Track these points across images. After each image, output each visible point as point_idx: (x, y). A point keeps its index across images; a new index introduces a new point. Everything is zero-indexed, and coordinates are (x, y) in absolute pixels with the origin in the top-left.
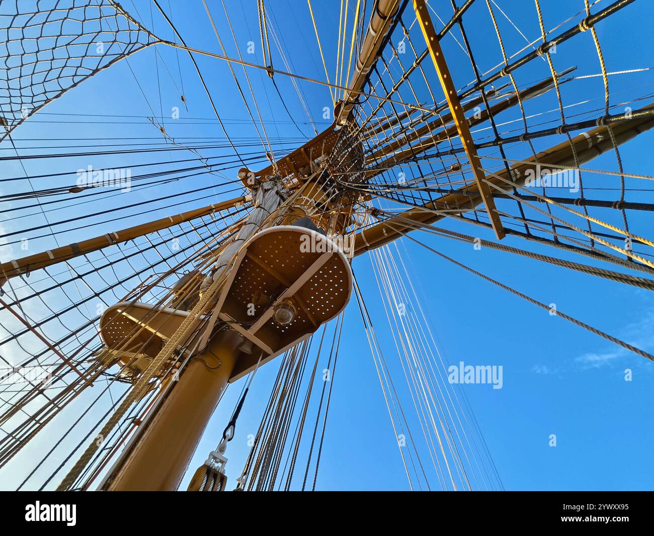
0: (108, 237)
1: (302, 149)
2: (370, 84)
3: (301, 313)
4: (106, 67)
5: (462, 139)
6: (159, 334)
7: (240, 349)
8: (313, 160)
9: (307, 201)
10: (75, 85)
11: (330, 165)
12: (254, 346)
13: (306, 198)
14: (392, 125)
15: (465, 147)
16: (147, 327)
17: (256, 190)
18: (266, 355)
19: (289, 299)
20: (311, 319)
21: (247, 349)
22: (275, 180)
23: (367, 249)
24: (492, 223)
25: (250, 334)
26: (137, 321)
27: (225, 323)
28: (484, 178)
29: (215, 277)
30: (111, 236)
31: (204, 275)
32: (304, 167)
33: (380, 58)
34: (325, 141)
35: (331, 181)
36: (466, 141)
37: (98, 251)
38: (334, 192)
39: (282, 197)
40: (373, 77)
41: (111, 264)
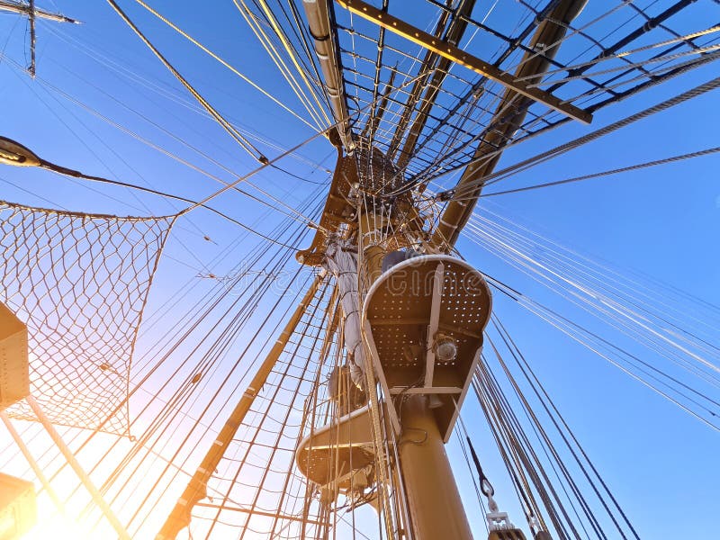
0: (247, 396)
1: (331, 196)
2: (351, 97)
3: (457, 336)
4: (155, 269)
5: (477, 71)
6: (353, 445)
7: (430, 407)
8: (347, 197)
9: (373, 235)
10: (145, 302)
11: (366, 189)
12: (440, 396)
13: (370, 233)
14: (384, 107)
15: (486, 75)
16: (340, 446)
17: (325, 262)
18: (457, 397)
19: (438, 333)
20: (471, 335)
21: (436, 403)
22: (333, 240)
23: (457, 231)
24: (568, 115)
25: (429, 388)
26: (328, 447)
27: (400, 395)
28: (513, 78)
29: (358, 362)
30: (248, 392)
31: (345, 367)
32: (344, 209)
33: (344, 70)
34: (344, 173)
35: (378, 201)
36: (482, 69)
37: (249, 412)
38: (387, 208)
39: (350, 250)
40: (350, 89)
41: (266, 415)
